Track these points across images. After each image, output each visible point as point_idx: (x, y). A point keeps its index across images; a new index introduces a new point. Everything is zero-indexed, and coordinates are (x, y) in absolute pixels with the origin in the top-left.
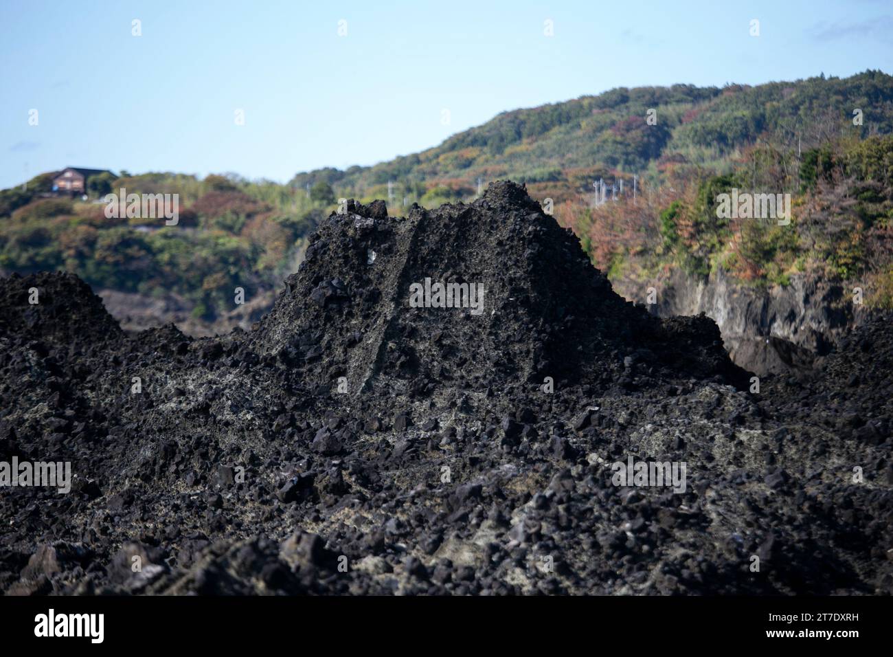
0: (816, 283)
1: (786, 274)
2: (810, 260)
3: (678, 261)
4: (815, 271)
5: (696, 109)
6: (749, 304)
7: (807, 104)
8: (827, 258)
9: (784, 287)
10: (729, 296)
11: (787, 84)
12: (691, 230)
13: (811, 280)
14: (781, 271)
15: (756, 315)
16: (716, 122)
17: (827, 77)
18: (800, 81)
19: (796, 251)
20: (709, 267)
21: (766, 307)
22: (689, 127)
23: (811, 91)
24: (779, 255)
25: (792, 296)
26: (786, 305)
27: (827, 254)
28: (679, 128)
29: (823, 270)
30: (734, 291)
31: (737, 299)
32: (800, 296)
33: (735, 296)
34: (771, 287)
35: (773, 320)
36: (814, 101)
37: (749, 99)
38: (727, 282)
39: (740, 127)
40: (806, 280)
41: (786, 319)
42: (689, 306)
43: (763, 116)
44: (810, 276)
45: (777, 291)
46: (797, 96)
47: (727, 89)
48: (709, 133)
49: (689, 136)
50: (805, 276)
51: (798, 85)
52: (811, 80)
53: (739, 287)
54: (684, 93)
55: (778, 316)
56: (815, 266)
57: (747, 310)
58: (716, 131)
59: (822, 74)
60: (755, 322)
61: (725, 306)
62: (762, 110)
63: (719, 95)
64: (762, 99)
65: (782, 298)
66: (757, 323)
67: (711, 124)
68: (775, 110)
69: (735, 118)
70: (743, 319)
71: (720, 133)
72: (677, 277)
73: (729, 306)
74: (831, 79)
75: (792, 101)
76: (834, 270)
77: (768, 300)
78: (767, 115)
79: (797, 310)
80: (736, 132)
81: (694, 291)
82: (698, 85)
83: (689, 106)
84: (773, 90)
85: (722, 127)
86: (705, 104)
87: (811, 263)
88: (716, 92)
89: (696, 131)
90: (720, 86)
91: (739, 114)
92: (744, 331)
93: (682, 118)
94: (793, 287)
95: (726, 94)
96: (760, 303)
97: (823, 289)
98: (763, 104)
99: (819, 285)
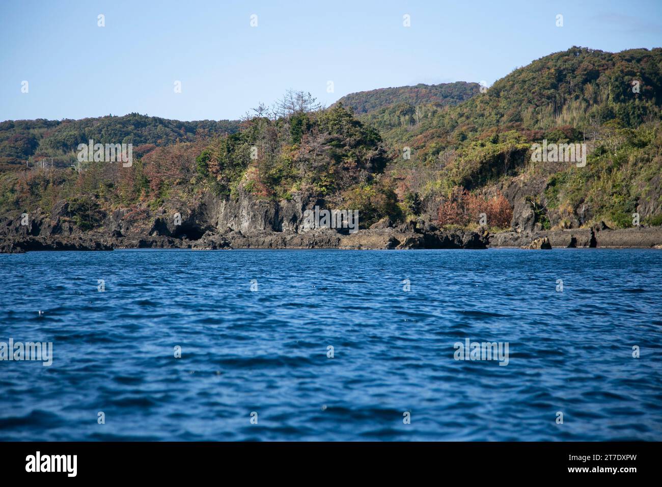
0: (309, 197)
1: (289, 193)
2: (304, 184)
3: (208, 187)
4: (307, 190)
5: (49, 131)
6: (267, 211)
7: (106, 129)
8: (314, 182)
9: (289, 200)
10: (252, 207)
11: (94, 119)
12: (218, 168)
13: (305, 196)
14: (285, 191)
15: (271, 219)
16: (61, 137)
17: (113, 116)
18: (100, 118)
19: (294, 178)
20: (230, 190)
21: (277, 213)
22: (47, 140)
23: (107, 122)
24: (283, 181)
25: (294, 206)
26: (291, 212)
27: (314, 180)
28: (41, 140)
29: (312, 189)
30: (255, 204)
31: (257, 208)
32: (299, 206)
33: (256, 207)
34: (280, 201)
35: (282, 221)
36: (109, 127)
37: (76, 126)
38: (250, 198)
39: (73, 140)
40: (302, 196)
41: (291, 220)
42: (216, 215)
43: (84, 134)
44: (305, 193)
45: (283, 203)
46: (100, 125)
47: (63, 121)
48: (58, 142)
49: (48, 144)
50: (302, 193)
51: (99, 119)
52: (106, 117)
53: (258, 201)
54: (42, 123)
55: (285, 219)
56: (307, 187)
57: (266, 216)
58: (62, 141)
59: (110, 114)
60: (270, 223)
61: (248, 214)
62: (83, 132)
63: (60, 124)
64: (83, 126)
65: (287, 207)
66: (272, 224)
67: (59, 138)
68: (90, 131)
69: (71, 135)
70: (263, 221)
71: (64, 142)
72: (207, 197)
73: (252, 214)
74: (115, 117)
75: (98, 127)
76: (319, 189)
77: (278, 209)
78: (86, 134)
79: (297, 215)
80: (72, 142)
81: (218, 205)
82: (49, 120)
83: (46, 129)
84: (88, 122)
85: (64, 139)
86: (54, 129)
87: (304, 185)
88: (58, 123)
89: (52, 142)
90: (60, 120)
91: (72, 133)
92: (264, 229)
93: (43, 136)
94: (295, 201)
95: (63, 124)
96: (273, 211)
97: (313, 201)
98: (84, 128)
99: (311, 199)
